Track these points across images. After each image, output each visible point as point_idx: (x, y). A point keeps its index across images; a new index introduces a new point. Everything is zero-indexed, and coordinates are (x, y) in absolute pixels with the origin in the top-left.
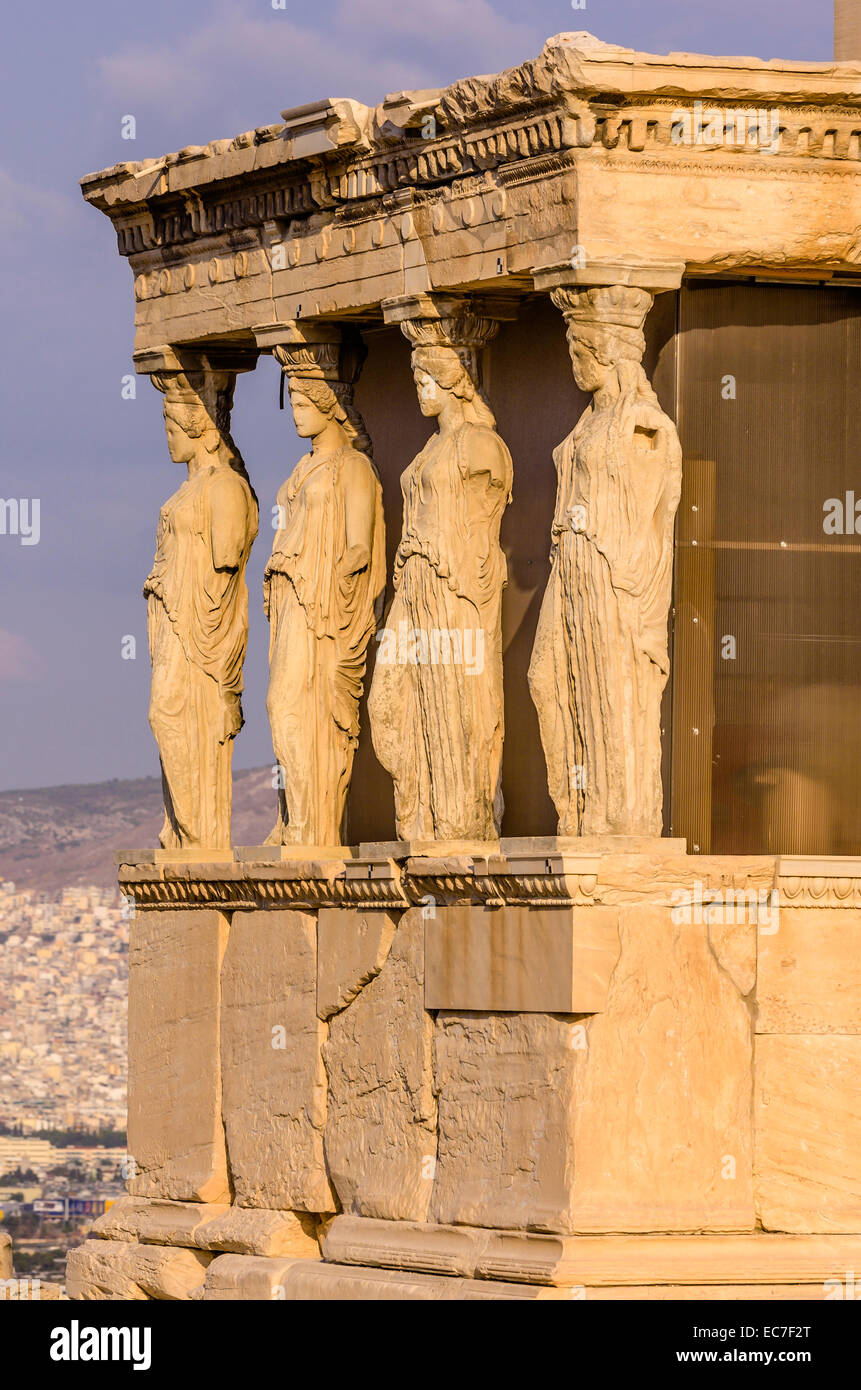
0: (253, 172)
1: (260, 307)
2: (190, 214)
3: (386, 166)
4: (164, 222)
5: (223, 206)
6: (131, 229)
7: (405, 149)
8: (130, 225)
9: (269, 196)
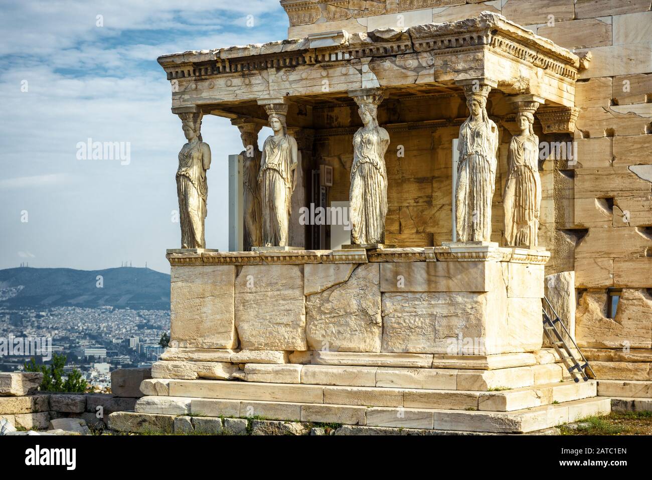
0: (281, 52)
1: (260, 93)
2: (219, 67)
3: (357, 52)
4: (200, 70)
5: (242, 64)
6: (177, 72)
7: (372, 46)
8: (177, 70)
9: (275, 61)
